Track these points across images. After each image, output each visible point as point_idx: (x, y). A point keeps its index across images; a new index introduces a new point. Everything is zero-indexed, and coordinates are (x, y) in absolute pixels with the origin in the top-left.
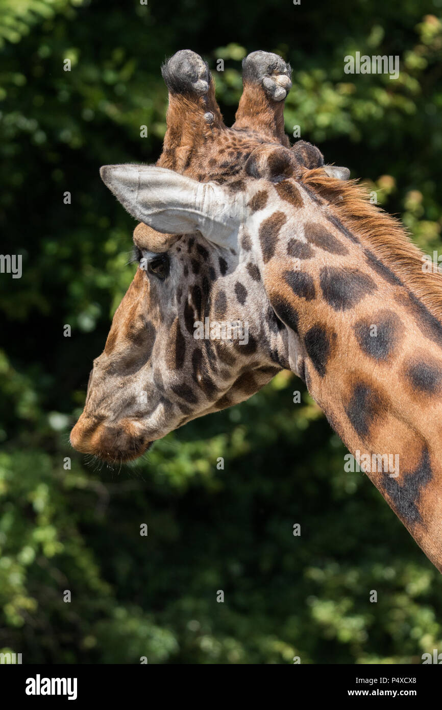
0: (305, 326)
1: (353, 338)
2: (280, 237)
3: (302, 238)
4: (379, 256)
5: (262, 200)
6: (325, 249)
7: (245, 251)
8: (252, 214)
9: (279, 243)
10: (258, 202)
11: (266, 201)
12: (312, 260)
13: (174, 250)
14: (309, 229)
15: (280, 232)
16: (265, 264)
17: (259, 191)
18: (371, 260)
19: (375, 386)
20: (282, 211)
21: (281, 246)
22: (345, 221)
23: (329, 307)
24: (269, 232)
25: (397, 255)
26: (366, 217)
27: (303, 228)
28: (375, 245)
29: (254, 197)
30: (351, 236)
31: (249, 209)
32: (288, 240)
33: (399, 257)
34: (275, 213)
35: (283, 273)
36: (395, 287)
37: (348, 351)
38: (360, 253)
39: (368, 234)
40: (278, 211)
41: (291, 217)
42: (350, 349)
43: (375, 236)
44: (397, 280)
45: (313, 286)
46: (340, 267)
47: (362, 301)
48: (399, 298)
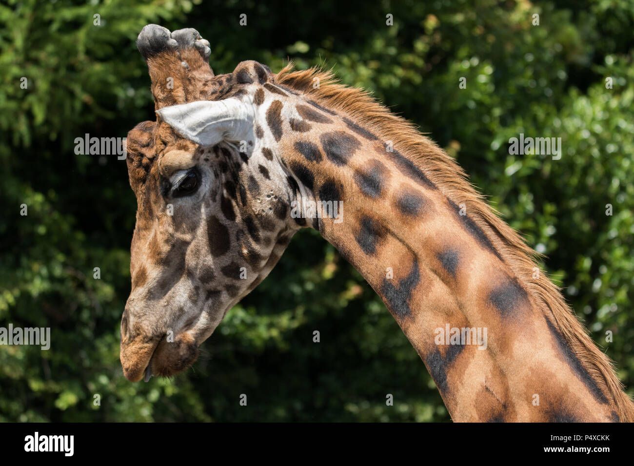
0: (320, 182)
1: (354, 185)
2: (282, 118)
3: (298, 117)
4: (355, 121)
5: (261, 95)
6: (317, 122)
7: (259, 139)
8: (257, 109)
9: (283, 123)
10: (259, 99)
11: (264, 96)
12: (312, 131)
13: (202, 162)
14: (301, 109)
15: (281, 115)
16: (277, 142)
17: (257, 90)
18: (350, 124)
19: (376, 218)
20: (277, 99)
21: (286, 126)
22: (321, 102)
23: (333, 165)
24: (274, 118)
25: (369, 116)
26: (337, 93)
27: (295, 109)
28: (350, 113)
29: (255, 96)
30: (329, 111)
31: (255, 105)
32: (288, 120)
33: (371, 118)
34: (273, 102)
35: (294, 145)
36: (372, 142)
37: (353, 196)
38: (341, 121)
39: (342, 106)
40: (275, 101)
41: (285, 102)
42: (354, 194)
43: (348, 106)
44: (372, 135)
45: (319, 151)
46: (333, 131)
47: (354, 155)
48: (378, 149)
